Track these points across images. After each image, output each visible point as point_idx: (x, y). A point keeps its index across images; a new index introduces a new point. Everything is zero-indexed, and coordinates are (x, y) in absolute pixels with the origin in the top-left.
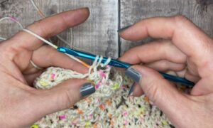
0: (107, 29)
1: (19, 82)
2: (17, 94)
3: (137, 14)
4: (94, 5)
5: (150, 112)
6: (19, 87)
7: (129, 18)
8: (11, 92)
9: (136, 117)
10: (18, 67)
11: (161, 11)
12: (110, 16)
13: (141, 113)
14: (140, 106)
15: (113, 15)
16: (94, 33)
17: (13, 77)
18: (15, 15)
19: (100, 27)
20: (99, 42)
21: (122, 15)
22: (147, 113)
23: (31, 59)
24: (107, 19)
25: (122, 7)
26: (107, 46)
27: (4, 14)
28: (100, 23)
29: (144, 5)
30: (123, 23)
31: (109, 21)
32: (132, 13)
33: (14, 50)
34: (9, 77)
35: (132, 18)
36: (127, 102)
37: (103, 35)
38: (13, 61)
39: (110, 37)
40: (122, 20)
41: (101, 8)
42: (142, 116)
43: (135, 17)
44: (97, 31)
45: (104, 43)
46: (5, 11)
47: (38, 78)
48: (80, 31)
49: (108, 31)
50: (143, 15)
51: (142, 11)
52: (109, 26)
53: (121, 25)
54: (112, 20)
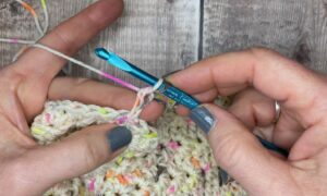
0: (180, 50)
3: (229, 29)
4: (161, 11)
5: (204, 183)
7: (217, 34)
11: (268, 23)
12: (186, 30)
15: (190, 28)
21: (205, 29)
24: (182, 34)
25: (206, 16)
29: (242, 14)
30: (207, 41)
31: (184, 38)
32: (222, 27)
35: (222, 33)
37: (175, 60)
39: (184, 64)
40: (205, 37)
41: (172, 17)
43: (226, 32)
44: (163, 53)
49: (183, 54)
50: (240, 29)
51: (239, 22)
52: (184, 45)
53: (205, 45)
54: (189, 36)
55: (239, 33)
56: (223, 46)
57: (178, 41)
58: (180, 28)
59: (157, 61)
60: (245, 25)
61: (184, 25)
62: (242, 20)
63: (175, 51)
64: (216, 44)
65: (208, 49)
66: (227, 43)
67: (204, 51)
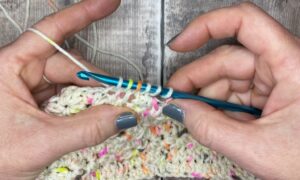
0: (145, 26)
1: (28, 106)
2: (27, 124)
6: (29, 114)
7: (177, 11)
8: (18, 121)
10: (26, 83)
12: (150, 8)
15: (153, 6)
16: (127, 32)
17: (21, 99)
19: (135, 24)
20: (134, 45)
21: (166, 7)
23: (44, 73)
24: (146, 12)
26: (145, 50)
28: (136, 18)
30: (169, 17)
31: (148, 15)
33: (19, 59)
34: (15, 99)
35: (181, 10)
37: (140, 35)
38: (20, 76)
39: (149, 38)
40: (166, 14)
43: (185, 9)
44: (130, 29)
45: (142, 46)
48: (106, 29)
49: (147, 28)
50: (198, 5)
52: (148, 22)
53: (166, 21)
54: (152, 13)
56: (182, 21)
57: (143, 18)
58: (144, 6)
59: (124, 35)
61: (147, 3)
63: (140, 26)
64: (176, 20)
65: (169, 24)
66: (186, 18)
67: (165, 26)
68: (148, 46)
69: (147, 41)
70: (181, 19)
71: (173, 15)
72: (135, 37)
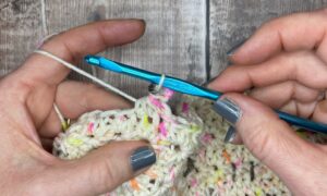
0: (187, 44)
3: (236, 21)
4: (166, 5)
5: (234, 176)
7: (224, 27)
9: (211, 186)
11: (276, 14)
12: (193, 24)
13: (220, 179)
14: (216, 168)
15: (197, 21)
16: (167, 52)
18: (36, 22)
19: (176, 42)
20: (175, 67)
21: (212, 22)
22: (229, 178)
23: (55, 101)
24: (187, 28)
25: (212, 9)
26: (187, 73)
27: (18, 20)
29: (249, 5)
30: (215, 34)
31: (190, 32)
32: (229, 19)
35: (229, 26)
36: (197, 164)
37: (182, 55)
39: (192, 58)
40: (212, 30)
41: (177, 11)
42: (220, 183)
43: (233, 25)
44: (170, 48)
45: (184, 68)
46: (20, 16)
47: (62, 135)
48: (143, 48)
49: (190, 48)
50: (248, 20)
51: (247, 14)
52: (191, 40)
53: (212, 38)
54: (195, 29)
55: (247, 25)
56: (231, 39)
57: (185, 35)
58: (187, 22)
59: (163, 56)
60: (253, 17)
61: (189, 18)
62: (249, 11)
63: (182, 45)
64: (223, 38)
65: (215, 42)
66: (234, 35)
67: (211, 44)
68: (192, 67)
69: (190, 62)
70: (228, 36)
71: (220, 32)
72: (176, 57)
